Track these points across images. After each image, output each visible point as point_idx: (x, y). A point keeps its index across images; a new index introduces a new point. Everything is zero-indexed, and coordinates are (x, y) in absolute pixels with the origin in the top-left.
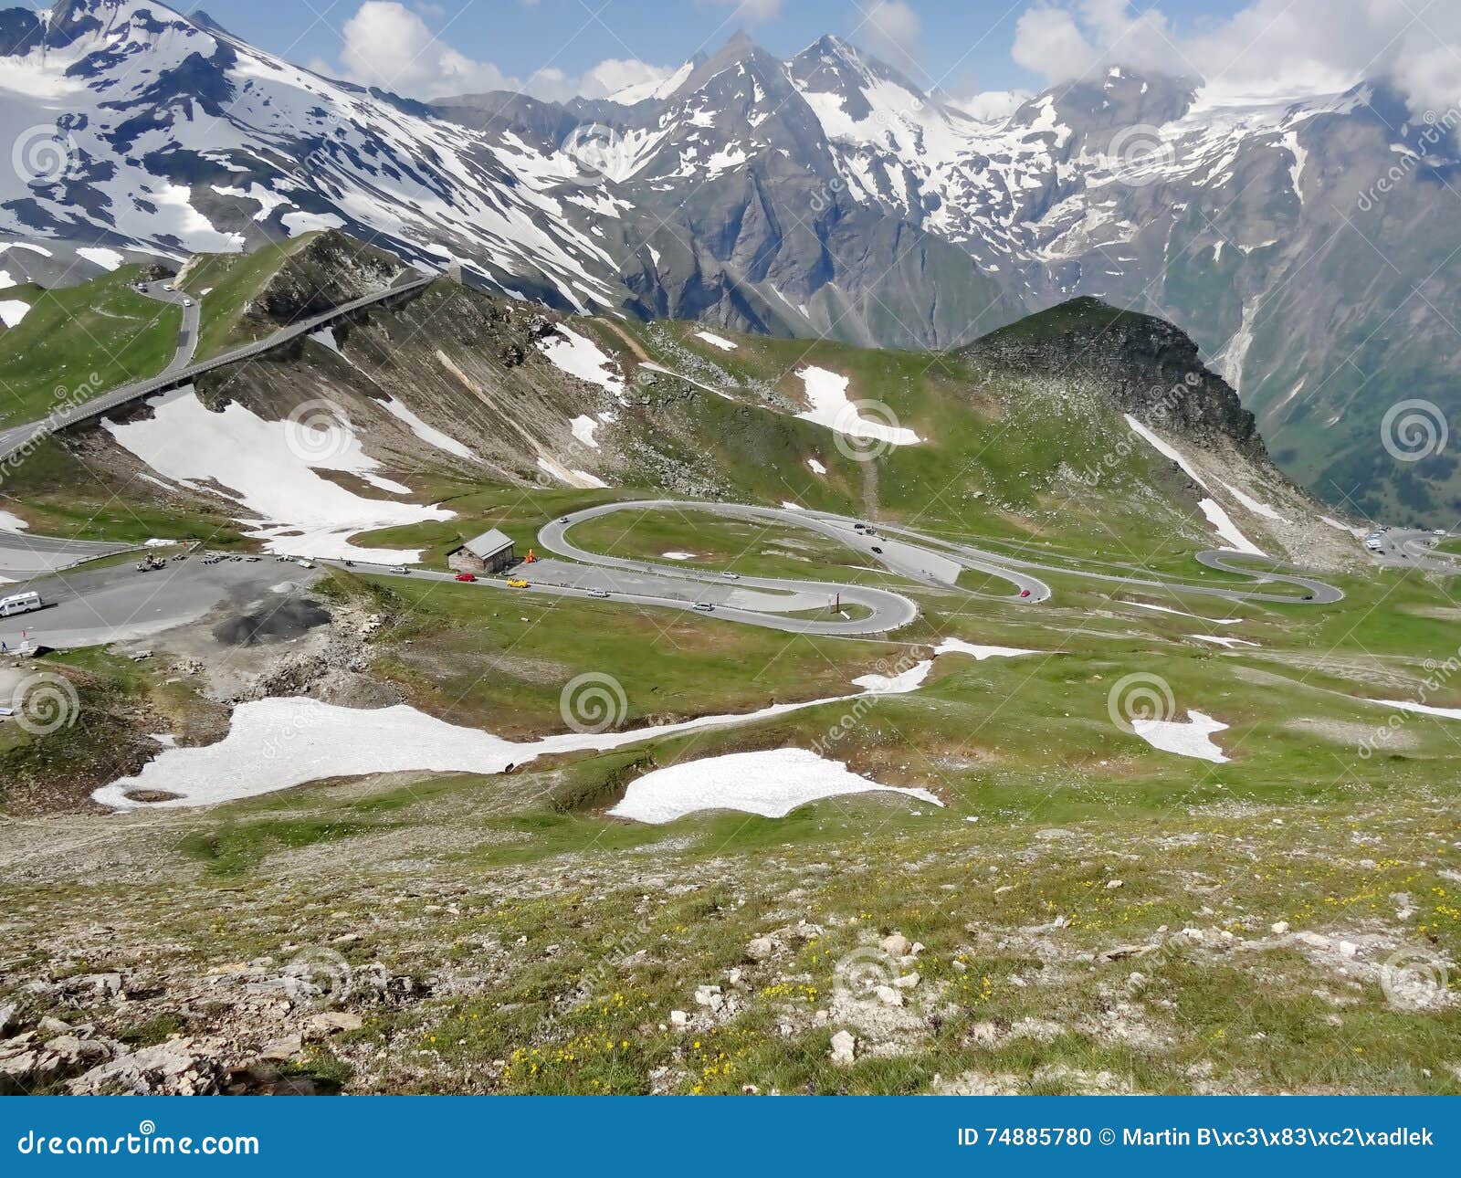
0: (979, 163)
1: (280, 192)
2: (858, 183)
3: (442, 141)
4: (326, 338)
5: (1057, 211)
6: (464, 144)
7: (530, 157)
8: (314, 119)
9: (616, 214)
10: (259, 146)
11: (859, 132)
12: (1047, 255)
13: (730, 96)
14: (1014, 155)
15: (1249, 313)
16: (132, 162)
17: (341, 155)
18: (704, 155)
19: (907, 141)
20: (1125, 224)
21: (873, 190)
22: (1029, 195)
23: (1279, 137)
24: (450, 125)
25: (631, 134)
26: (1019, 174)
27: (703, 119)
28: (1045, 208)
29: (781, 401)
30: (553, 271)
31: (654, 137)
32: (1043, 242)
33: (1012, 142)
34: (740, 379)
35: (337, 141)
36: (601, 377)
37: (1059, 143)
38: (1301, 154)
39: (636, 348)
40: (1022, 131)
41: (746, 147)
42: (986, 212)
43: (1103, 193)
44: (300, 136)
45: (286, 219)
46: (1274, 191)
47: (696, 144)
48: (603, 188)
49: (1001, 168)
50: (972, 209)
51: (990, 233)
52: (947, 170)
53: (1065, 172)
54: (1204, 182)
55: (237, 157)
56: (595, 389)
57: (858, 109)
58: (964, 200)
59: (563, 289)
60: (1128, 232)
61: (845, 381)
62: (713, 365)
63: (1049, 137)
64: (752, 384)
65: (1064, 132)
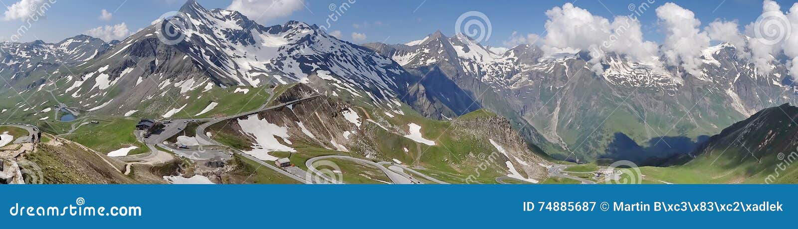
0: (496, 64)
1: (318, 65)
2: (466, 68)
3: (360, 54)
4: (290, 107)
5: (515, 77)
6: (365, 55)
7: (381, 59)
8: (331, 49)
9: (399, 74)
10: (316, 54)
11: (466, 56)
12: (512, 87)
13: (434, 46)
14: (505, 63)
15: (559, 103)
16: (290, 57)
17: (335, 57)
18: (426, 60)
19: (478, 58)
20: (530, 81)
21: (469, 70)
22: (508, 73)
23: (563, 63)
24: (363, 51)
25: (409, 54)
26: (505, 67)
27: (427, 51)
28: (512, 76)
29: (402, 132)
30: (380, 87)
31: (415, 55)
32: (511, 84)
33: (504, 60)
34: (392, 125)
35: (334, 54)
36: (356, 122)
37: (515, 61)
38: (567, 67)
39: (367, 115)
40: (506, 58)
41: (436, 58)
42: (497, 76)
43: (525, 73)
44: (326, 52)
45: (318, 72)
46: (562, 75)
47: (424, 57)
48: (397, 67)
49: (501, 66)
50: (494, 75)
51: (498, 81)
52: (488, 66)
53: (516, 68)
54: (547, 72)
55: (311, 57)
56: (353, 124)
57: (467, 50)
58: (492, 73)
59: (381, 92)
60: (531, 83)
61: (420, 127)
62: (386, 121)
63: (513, 59)
64: (395, 127)
65: (516, 58)
